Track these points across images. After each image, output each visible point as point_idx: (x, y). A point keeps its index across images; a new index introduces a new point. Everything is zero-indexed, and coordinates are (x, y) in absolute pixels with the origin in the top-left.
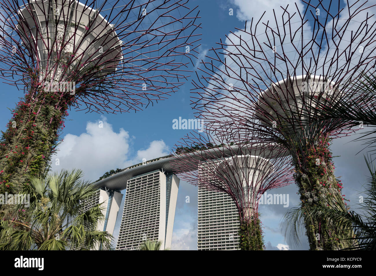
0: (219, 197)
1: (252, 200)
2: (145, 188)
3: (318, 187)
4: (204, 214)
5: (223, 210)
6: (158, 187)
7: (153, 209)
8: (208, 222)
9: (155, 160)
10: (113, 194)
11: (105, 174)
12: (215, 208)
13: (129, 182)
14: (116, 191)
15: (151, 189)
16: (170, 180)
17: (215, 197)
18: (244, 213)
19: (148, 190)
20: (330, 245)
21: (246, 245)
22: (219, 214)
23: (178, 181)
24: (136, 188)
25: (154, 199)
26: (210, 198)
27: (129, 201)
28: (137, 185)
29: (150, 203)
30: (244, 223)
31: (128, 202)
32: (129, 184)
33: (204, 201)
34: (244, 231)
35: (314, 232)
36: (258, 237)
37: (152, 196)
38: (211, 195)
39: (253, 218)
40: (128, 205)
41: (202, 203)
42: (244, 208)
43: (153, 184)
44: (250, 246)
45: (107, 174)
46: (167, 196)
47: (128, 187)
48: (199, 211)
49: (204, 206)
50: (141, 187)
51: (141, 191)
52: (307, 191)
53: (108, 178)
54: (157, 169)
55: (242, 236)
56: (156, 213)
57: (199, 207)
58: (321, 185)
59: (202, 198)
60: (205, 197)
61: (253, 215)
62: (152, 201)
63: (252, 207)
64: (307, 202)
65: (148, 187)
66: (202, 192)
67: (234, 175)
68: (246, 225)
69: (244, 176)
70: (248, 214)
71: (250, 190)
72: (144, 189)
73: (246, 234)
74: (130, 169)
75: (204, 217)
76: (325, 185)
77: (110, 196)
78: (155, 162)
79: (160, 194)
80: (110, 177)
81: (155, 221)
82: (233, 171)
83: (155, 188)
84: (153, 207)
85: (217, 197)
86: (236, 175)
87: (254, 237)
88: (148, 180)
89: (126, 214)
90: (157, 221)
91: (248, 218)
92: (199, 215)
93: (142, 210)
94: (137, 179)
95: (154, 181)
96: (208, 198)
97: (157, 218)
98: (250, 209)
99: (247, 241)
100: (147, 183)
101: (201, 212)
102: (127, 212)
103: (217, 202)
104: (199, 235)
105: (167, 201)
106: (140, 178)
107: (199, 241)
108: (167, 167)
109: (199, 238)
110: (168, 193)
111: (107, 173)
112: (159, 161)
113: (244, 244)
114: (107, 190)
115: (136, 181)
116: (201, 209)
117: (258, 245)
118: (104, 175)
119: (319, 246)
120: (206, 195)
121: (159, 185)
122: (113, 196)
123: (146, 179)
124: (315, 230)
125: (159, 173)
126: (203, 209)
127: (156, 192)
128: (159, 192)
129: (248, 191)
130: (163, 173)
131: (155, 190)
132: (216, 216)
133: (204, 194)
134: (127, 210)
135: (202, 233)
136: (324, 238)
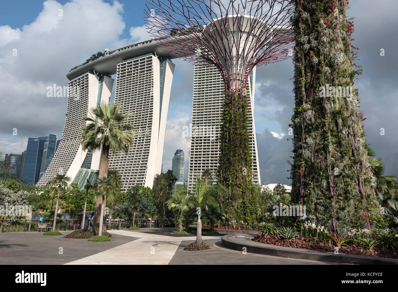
0: (215, 84)
1: (241, 71)
2: (137, 73)
3: (321, 27)
4: (199, 102)
5: (219, 97)
6: (151, 73)
7: (146, 95)
8: (203, 109)
9: (147, 42)
10: (103, 78)
11: (92, 56)
12: (211, 95)
13: (119, 66)
14: (106, 75)
15: (143, 74)
16: (164, 65)
17: (211, 85)
18: (230, 85)
19: (140, 75)
20: (320, 101)
21: (228, 119)
22: (214, 102)
23: (173, 66)
24: (128, 72)
25: (147, 85)
26: (206, 85)
27: (120, 86)
28: (128, 69)
29: (143, 89)
30: (229, 96)
31: (119, 88)
32: (119, 69)
33: (200, 88)
34: (228, 104)
35: (303, 85)
36: (243, 111)
37: (145, 82)
38: (208, 82)
39: (239, 91)
40: (119, 90)
41: (197, 90)
42: (231, 80)
43: (146, 69)
44: (233, 119)
45: (94, 57)
46: (161, 83)
47: (119, 72)
48: (194, 98)
49: (200, 94)
50: (133, 72)
51: (133, 77)
52: (305, 36)
53: (95, 61)
54: (150, 53)
55: (226, 110)
56: (149, 99)
57: (194, 94)
58: (325, 26)
59: (198, 85)
60: (201, 84)
61: (240, 87)
62: (145, 87)
63: (240, 79)
64: (302, 50)
65: (140, 72)
66: (198, 79)
67: (222, 39)
68: (232, 98)
69: (234, 41)
70: (235, 86)
71: (240, 59)
72: (136, 75)
73: (231, 107)
74: (120, 52)
75: (199, 104)
76: (330, 26)
77: (99, 81)
78: (147, 44)
79: (153, 79)
80: (98, 59)
81: (148, 107)
82: (221, 35)
83: (148, 73)
84: (146, 93)
85: (214, 84)
86: (225, 40)
87: (239, 111)
88: (139, 65)
89: (118, 99)
90: (150, 106)
91: (235, 91)
92: (194, 102)
93: (134, 96)
94: (128, 63)
95: (146, 66)
96: (204, 85)
97: (151, 104)
98: (238, 81)
99: (231, 114)
100: (139, 68)
101: (196, 99)
102: (118, 97)
103: (214, 90)
104: (193, 121)
105: (161, 87)
106: (131, 62)
107: (193, 126)
108: (161, 50)
109: (193, 124)
110: (162, 79)
111: (94, 55)
112: (151, 43)
113: (227, 118)
114: (96, 74)
115: (127, 65)
116: (196, 96)
117: (242, 119)
118: (91, 58)
119: (306, 102)
120: (202, 82)
121: (152, 71)
122: (103, 81)
123: (138, 64)
124: (305, 84)
125: (151, 57)
126: (198, 96)
127: (149, 78)
128: (152, 78)
129: (238, 60)
130: (156, 57)
131: (147, 76)
132: (211, 103)
133: (200, 81)
134: (119, 96)
135: (196, 119)
136: (315, 92)
